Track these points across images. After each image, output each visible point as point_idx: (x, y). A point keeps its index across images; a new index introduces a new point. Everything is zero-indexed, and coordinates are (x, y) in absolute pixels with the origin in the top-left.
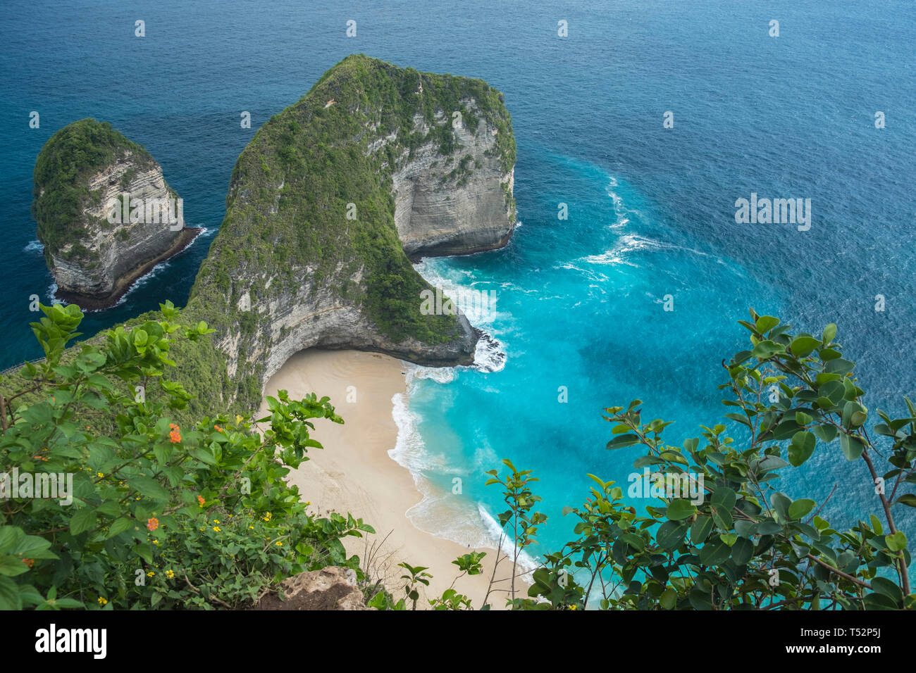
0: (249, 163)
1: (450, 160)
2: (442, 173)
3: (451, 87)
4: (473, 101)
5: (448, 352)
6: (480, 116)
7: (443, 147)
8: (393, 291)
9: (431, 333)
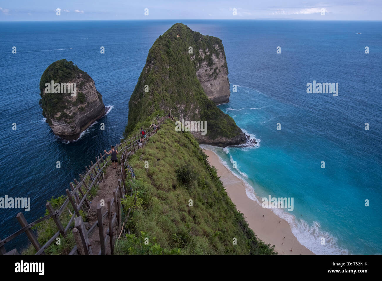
0: (156, 54)
1: (212, 69)
2: (209, 74)
3: (210, 40)
4: (217, 46)
5: (236, 141)
6: (220, 52)
7: (209, 63)
8: (211, 117)
9: (229, 133)
